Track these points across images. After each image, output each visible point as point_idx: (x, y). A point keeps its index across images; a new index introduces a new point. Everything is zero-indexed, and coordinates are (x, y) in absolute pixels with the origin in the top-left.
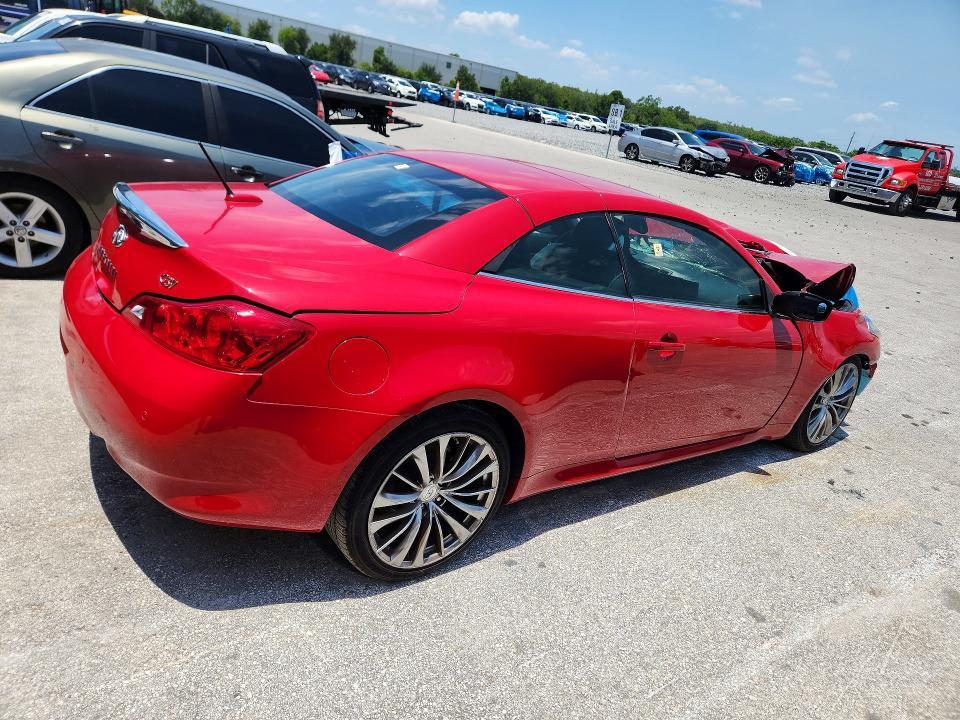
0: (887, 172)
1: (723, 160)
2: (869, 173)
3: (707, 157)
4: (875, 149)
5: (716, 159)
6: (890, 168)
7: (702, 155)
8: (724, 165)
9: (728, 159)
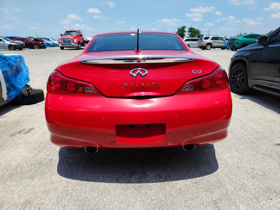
0: (72, 39)
1: (23, 44)
2: (68, 40)
3: (18, 44)
4: (64, 34)
5: (21, 44)
6: (72, 38)
7: (16, 44)
8: (24, 46)
9: (24, 44)
